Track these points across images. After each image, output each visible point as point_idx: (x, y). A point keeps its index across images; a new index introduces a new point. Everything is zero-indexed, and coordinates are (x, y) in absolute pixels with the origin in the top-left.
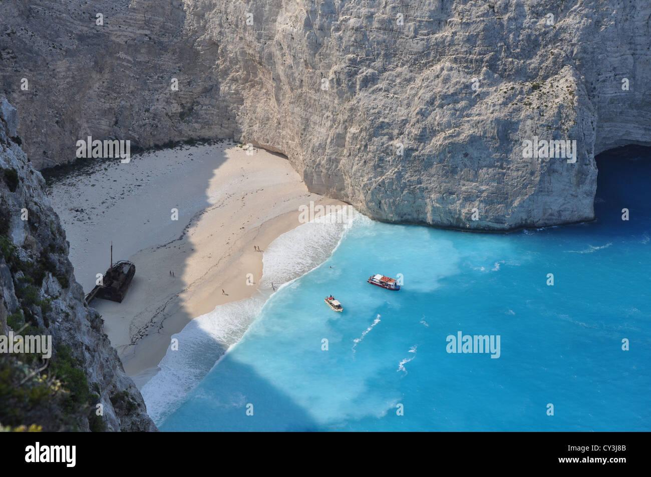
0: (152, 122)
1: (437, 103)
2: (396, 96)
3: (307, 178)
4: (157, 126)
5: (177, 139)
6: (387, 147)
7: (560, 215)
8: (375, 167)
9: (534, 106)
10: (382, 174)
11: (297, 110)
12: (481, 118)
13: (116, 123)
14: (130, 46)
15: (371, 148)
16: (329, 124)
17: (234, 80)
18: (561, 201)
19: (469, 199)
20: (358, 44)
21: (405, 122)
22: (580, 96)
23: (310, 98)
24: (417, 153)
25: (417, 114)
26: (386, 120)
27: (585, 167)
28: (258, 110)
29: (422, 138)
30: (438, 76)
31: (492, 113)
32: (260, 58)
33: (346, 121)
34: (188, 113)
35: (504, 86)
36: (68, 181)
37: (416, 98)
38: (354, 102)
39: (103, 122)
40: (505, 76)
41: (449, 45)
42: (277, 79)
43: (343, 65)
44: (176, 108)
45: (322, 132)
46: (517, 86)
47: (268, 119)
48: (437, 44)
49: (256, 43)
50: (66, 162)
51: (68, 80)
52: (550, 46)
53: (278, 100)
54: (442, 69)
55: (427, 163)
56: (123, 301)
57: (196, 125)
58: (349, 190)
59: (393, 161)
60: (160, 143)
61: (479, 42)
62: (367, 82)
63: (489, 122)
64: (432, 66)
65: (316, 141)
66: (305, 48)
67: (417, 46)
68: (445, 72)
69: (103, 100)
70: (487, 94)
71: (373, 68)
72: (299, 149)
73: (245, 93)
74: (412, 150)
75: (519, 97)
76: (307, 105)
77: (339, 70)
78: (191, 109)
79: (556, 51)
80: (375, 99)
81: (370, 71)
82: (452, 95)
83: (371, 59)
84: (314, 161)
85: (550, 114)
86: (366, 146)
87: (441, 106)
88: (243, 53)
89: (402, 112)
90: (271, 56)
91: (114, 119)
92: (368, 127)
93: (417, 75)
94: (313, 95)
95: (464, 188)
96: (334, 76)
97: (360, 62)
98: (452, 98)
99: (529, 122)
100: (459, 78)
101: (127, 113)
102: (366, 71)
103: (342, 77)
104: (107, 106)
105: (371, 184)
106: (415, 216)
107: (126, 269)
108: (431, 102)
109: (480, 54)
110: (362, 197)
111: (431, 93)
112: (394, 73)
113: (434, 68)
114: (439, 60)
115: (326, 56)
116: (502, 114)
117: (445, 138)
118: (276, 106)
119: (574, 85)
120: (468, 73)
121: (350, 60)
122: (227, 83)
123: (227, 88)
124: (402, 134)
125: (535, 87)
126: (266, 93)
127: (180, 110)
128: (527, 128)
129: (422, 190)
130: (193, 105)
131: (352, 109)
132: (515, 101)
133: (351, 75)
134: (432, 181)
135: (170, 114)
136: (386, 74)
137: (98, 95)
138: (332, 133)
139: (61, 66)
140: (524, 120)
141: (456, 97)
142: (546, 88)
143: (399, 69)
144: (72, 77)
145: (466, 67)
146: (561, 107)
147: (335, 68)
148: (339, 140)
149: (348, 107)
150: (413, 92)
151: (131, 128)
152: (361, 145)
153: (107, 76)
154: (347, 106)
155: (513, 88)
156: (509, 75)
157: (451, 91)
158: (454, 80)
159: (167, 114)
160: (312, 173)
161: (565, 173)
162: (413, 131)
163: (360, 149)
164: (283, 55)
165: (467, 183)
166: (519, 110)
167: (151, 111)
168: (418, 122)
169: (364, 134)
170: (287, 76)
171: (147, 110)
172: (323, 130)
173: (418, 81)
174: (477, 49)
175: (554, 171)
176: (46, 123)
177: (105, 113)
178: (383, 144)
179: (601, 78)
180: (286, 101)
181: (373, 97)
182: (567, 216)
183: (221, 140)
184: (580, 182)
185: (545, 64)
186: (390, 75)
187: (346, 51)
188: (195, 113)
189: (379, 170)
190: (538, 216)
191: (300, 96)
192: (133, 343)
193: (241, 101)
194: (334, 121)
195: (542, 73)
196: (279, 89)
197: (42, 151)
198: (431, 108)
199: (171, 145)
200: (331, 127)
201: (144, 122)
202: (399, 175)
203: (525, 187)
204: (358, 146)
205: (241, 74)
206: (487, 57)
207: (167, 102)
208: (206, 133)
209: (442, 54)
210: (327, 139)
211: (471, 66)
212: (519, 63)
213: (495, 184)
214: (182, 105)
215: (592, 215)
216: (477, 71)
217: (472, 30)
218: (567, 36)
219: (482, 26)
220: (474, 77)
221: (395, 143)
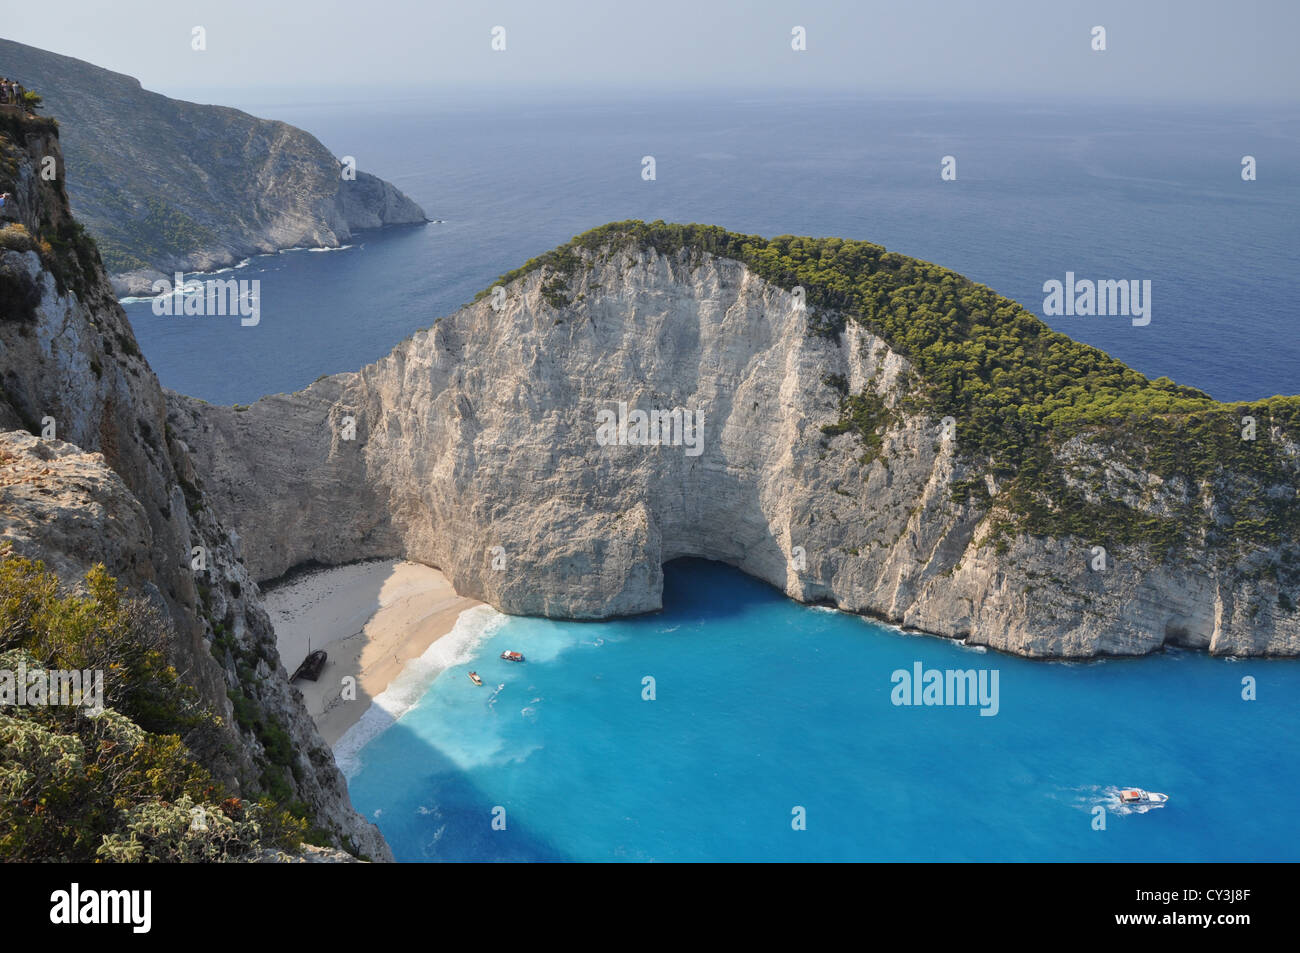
0: (341, 546)
1: (550, 528)
2: (520, 524)
3: (456, 585)
4: (344, 549)
5: (358, 558)
7: (639, 608)
8: (506, 575)
9: (618, 530)
10: (511, 580)
11: (448, 534)
12: (582, 539)
13: (314, 546)
14: (325, 490)
15: (503, 561)
16: (472, 544)
17: (402, 513)
18: (640, 597)
19: (575, 597)
20: (493, 487)
21: (527, 542)
22: (649, 522)
23: (458, 526)
24: (535, 565)
25: (536, 536)
26: (514, 541)
27: (655, 572)
28: (420, 535)
29: (540, 554)
30: (550, 509)
31: (590, 535)
32: (421, 497)
33: (484, 542)
34: (367, 538)
35: (598, 516)
36: (277, 591)
37: (535, 525)
38: (490, 528)
39: (304, 547)
40: (598, 509)
41: (558, 487)
42: (433, 512)
43: (482, 502)
44: (358, 535)
45: (467, 550)
46: (607, 516)
47: (426, 542)
48: (549, 486)
49: (417, 486)
51: (280, 516)
52: (627, 488)
53: (434, 528)
54: (553, 504)
55: (544, 572)
56: (320, 679)
57: (373, 547)
58: (487, 593)
59: (520, 571)
60: (346, 561)
61: (579, 485)
62: (499, 514)
63: (588, 541)
65: (462, 557)
66: (454, 490)
67: (535, 487)
68: (556, 506)
69: (305, 530)
70: (586, 521)
71: (504, 503)
72: (449, 563)
73: (409, 523)
74: (533, 562)
75: (608, 524)
76: (455, 530)
77: (479, 505)
78: (369, 536)
79: (632, 492)
80: (505, 526)
81: (502, 505)
82: (561, 522)
83: (502, 498)
84: (461, 572)
85: (630, 535)
86: (499, 560)
87: (553, 530)
88: (409, 494)
89: (525, 535)
90: (429, 496)
91: (313, 544)
93: (535, 509)
94: (460, 523)
95: (571, 590)
96: (475, 510)
97: (494, 500)
98: (561, 525)
99: (616, 541)
100: (565, 510)
101: (322, 539)
102: (499, 506)
103: (481, 510)
104: (308, 534)
105: (503, 588)
106: (536, 611)
107: (320, 656)
108: (546, 528)
109: (579, 494)
110: (497, 598)
111: (546, 521)
112: (519, 507)
113: (547, 503)
114: (551, 498)
115: (469, 495)
116: (597, 536)
117: (557, 554)
118: (433, 532)
119: (645, 515)
120: (571, 507)
121: (487, 498)
122: (397, 516)
123: (396, 520)
124: (525, 551)
125: (619, 517)
126: (425, 523)
127: (361, 536)
128: (615, 546)
129: (541, 592)
130: (371, 532)
131: (488, 534)
132: (605, 527)
133: (488, 509)
134: (548, 585)
135: (354, 539)
136: (513, 508)
137: (301, 527)
138: (474, 550)
139: (276, 506)
140: (612, 540)
141: (563, 524)
142: (626, 517)
143: (522, 504)
144: (283, 514)
145: (570, 503)
146: (637, 530)
147: (476, 504)
148: (479, 556)
150: (533, 521)
151: (325, 550)
152: (495, 559)
153: (308, 512)
154: (485, 531)
155: (603, 518)
156: (600, 508)
157: (560, 519)
158: (562, 512)
159: (352, 539)
160: (459, 581)
161: (641, 577)
162: (534, 548)
163: (495, 562)
164: (438, 495)
165: (573, 586)
166: (608, 533)
167: (340, 537)
168: (537, 542)
170: (441, 511)
171: (337, 537)
172: (467, 549)
173: (536, 513)
174: (578, 490)
175: (634, 576)
176: (263, 548)
177: (306, 539)
178: (512, 558)
179: (663, 510)
180: (440, 528)
181: (504, 524)
182: (644, 608)
183: (392, 558)
184: (652, 583)
185: (624, 501)
186: (516, 509)
187: (484, 492)
188: (373, 539)
189: (509, 577)
190: (624, 609)
191: (451, 524)
192: (326, 712)
193: (407, 529)
194: (475, 542)
195: (623, 507)
196: (435, 519)
197: (259, 568)
198: (546, 532)
199: (354, 562)
200: (474, 547)
201: (335, 545)
202: (524, 581)
203: (614, 587)
205: (407, 509)
206: (585, 496)
207: (352, 531)
208: (381, 553)
209: (553, 494)
210: (470, 555)
211: (574, 502)
212: (607, 500)
213: (593, 586)
214: (363, 533)
215: (661, 607)
216: (578, 505)
217: (574, 477)
218: (639, 481)
219: (580, 474)
220: (576, 510)
221: (521, 557)
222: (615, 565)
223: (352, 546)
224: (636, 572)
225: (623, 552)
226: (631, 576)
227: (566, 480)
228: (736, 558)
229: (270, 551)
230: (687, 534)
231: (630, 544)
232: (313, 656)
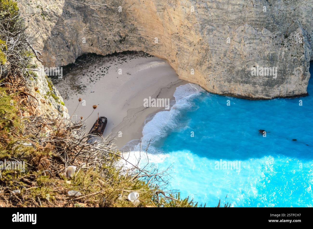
0: (108, 44)
1: (242, 43)
4: (110, 46)
5: (118, 52)
7: (294, 93)
9: (285, 45)
13: (92, 45)
14: (98, 11)
18: (295, 86)
22: (305, 41)
27: (306, 72)
30: (243, 31)
31: (267, 48)
34: (123, 40)
35: (272, 36)
39: (86, 45)
44: (117, 38)
46: (278, 36)
52: (292, 18)
57: (128, 46)
60: (111, 54)
61: (261, 16)
62: (209, 32)
64: (240, 26)
67: (233, 17)
69: (86, 35)
75: (279, 41)
78: (124, 38)
79: (295, 21)
80: (214, 40)
81: (211, 27)
82: (249, 39)
85: (292, 49)
87: (244, 44)
90: (163, 17)
91: (91, 43)
96: (194, 29)
97: (206, 23)
98: (249, 41)
99: (283, 53)
101: (97, 40)
102: (209, 27)
104: (88, 37)
105: (210, 78)
106: (230, 92)
108: (239, 42)
109: (261, 21)
110: (205, 83)
111: (240, 38)
114: (243, 23)
116: (271, 49)
119: (303, 37)
120: (256, 30)
125: (286, 37)
127: (120, 39)
130: (125, 36)
132: (277, 43)
133: (202, 29)
135: (115, 41)
137: (84, 33)
138: (192, 54)
140: (281, 52)
142: (291, 37)
143: (225, 27)
144: (74, 26)
145: (255, 27)
151: (98, 47)
153: (88, 25)
154: (200, 42)
155: (276, 37)
156: (274, 31)
157: (249, 37)
158: (250, 33)
159: (114, 41)
161: (297, 75)
162: (231, 55)
166: (278, 47)
167: (107, 39)
168: (233, 50)
171: (106, 39)
172: (188, 52)
176: (63, 47)
177: (87, 41)
182: (296, 93)
184: (303, 79)
185: (290, 27)
188: (126, 40)
190: (284, 93)
194: (193, 48)
195: (289, 30)
199: (116, 54)
201: (104, 44)
206: (265, 23)
207: (114, 36)
208: (131, 49)
214: (121, 36)
223: (113, 44)
232: (100, 120)
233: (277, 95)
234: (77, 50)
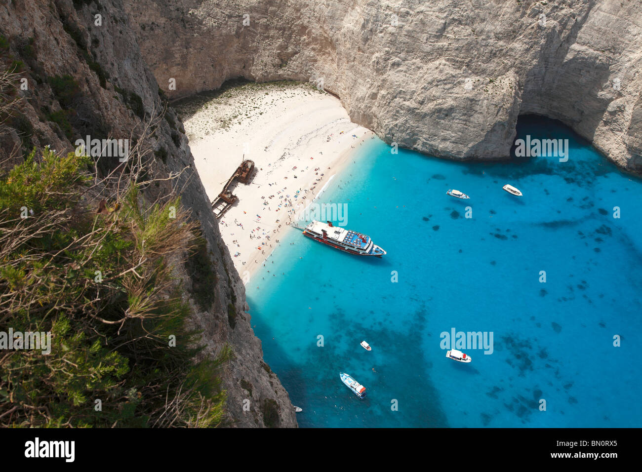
0: (264, 69)
1: (434, 84)
2: (410, 76)
3: (351, 114)
4: (266, 71)
5: (277, 80)
6: (401, 106)
7: (492, 154)
8: (393, 115)
9: (489, 92)
10: (397, 120)
11: (350, 74)
12: (458, 96)
13: (244, 67)
15: (392, 104)
16: (369, 86)
17: (313, 49)
18: (494, 146)
19: (444, 139)
20: (392, 43)
21: (414, 92)
22: (515, 89)
23: (359, 69)
24: (418, 111)
25: (422, 88)
26: (403, 90)
27: (511, 129)
28: (326, 68)
29: (423, 102)
30: (437, 68)
31: (465, 94)
32: (331, 40)
33: (379, 86)
34: (284, 65)
35: (475, 78)
36: (216, 100)
37: (423, 79)
38: (384, 76)
39: (237, 66)
41: (446, 50)
42: (339, 53)
43: (383, 54)
44: (278, 61)
45: (363, 90)
46: (481, 80)
47: (331, 75)
48: (438, 49)
49: (329, 31)
50: (215, 89)
51: (220, 41)
52: (502, 58)
53: (338, 66)
54: (440, 64)
55: (423, 117)
57: (289, 73)
58: (375, 125)
59: (404, 114)
60: (268, 81)
61: (463, 51)
62: (395, 65)
63: (463, 98)
64: (434, 61)
65: (360, 94)
66: (360, 40)
67: (427, 48)
68: (441, 66)
69: (238, 54)
70: (463, 82)
71: (399, 57)
72: (348, 96)
73: (319, 58)
74: (416, 108)
75: (481, 86)
76: (356, 72)
77: (379, 56)
78: (286, 63)
79: (506, 61)
80: (398, 76)
81: (397, 59)
82: (444, 80)
83: (398, 52)
84: (357, 106)
85: (498, 98)
86: (389, 103)
87: (437, 86)
88: (321, 35)
89: (413, 86)
90: (337, 40)
91: (243, 65)
92: (392, 92)
93: (425, 65)
95: (442, 134)
96: (376, 60)
97: (392, 53)
99: (486, 101)
100: (450, 71)
101: (250, 63)
102: (395, 59)
103: (381, 60)
104: (241, 57)
105: (390, 125)
107: (250, 165)
108: (430, 83)
109: (463, 58)
110: (383, 130)
111: (432, 78)
112: (411, 62)
113: (435, 62)
114: (438, 58)
115: (372, 46)
116: (470, 95)
117: (436, 105)
118: (337, 69)
119: (513, 83)
120: (454, 68)
121: (386, 51)
122: (309, 50)
123: (308, 53)
124: (411, 98)
125: (491, 81)
126: (332, 60)
127: (280, 63)
128: (484, 105)
129: (419, 132)
130: (287, 60)
131: (383, 80)
132: (479, 89)
133: (386, 60)
134: (425, 127)
136: (406, 62)
137: (236, 51)
138: (369, 92)
140: (483, 100)
141: (445, 82)
142: (497, 83)
143: (414, 61)
144: (223, 40)
145: (454, 65)
146: (504, 95)
147: (377, 55)
148: (374, 96)
149: (381, 79)
150: (421, 75)
151: (252, 71)
152: (387, 102)
153: (241, 40)
155: (479, 80)
156: (477, 73)
157: (444, 78)
158: (446, 71)
159: (273, 65)
160: (355, 112)
161: (500, 132)
162: (419, 98)
163: (386, 104)
164: (345, 41)
165: (444, 131)
166: (480, 94)
167: (264, 62)
168: (422, 93)
169: (389, 96)
170: (346, 54)
173: (425, 69)
174: (462, 55)
175: (495, 130)
176: (207, 66)
177: (238, 61)
178: (399, 103)
180: (344, 67)
181: (397, 75)
182: (495, 155)
184: (507, 137)
185: (498, 68)
186: (408, 63)
187: (385, 45)
188: (288, 65)
189: (395, 117)
190: (480, 154)
191: (353, 66)
193: (316, 62)
194: (372, 85)
195: (496, 73)
196: (340, 59)
197: (203, 81)
198: (430, 86)
200: (370, 88)
201: (259, 68)
202: (407, 122)
203: (477, 137)
204: (385, 102)
205: (318, 46)
206: (467, 61)
207: (273, 58)
208: (293, 77)
209: (440, 55)
210: (366, 94)
211: (456, 64)
212: (484, 66)
213: (460, 134)
215: (509, 155)
216: (460, 68)
217: (460, 44)
218: (513, 54)
219: (466, 42)
220: (458, 71)
221: (407, 103)
222: (481, 120)
223: (272, 69)
224: (496, 128)
225: (490, 111)
226: (493, 130)
227: (455, 45)
228: (573, 121)
229: (212, 69)
230: (539, 98)
231: (496, 106)
232: (244, 164)
233: (471, 154)
234: (225, 72)
